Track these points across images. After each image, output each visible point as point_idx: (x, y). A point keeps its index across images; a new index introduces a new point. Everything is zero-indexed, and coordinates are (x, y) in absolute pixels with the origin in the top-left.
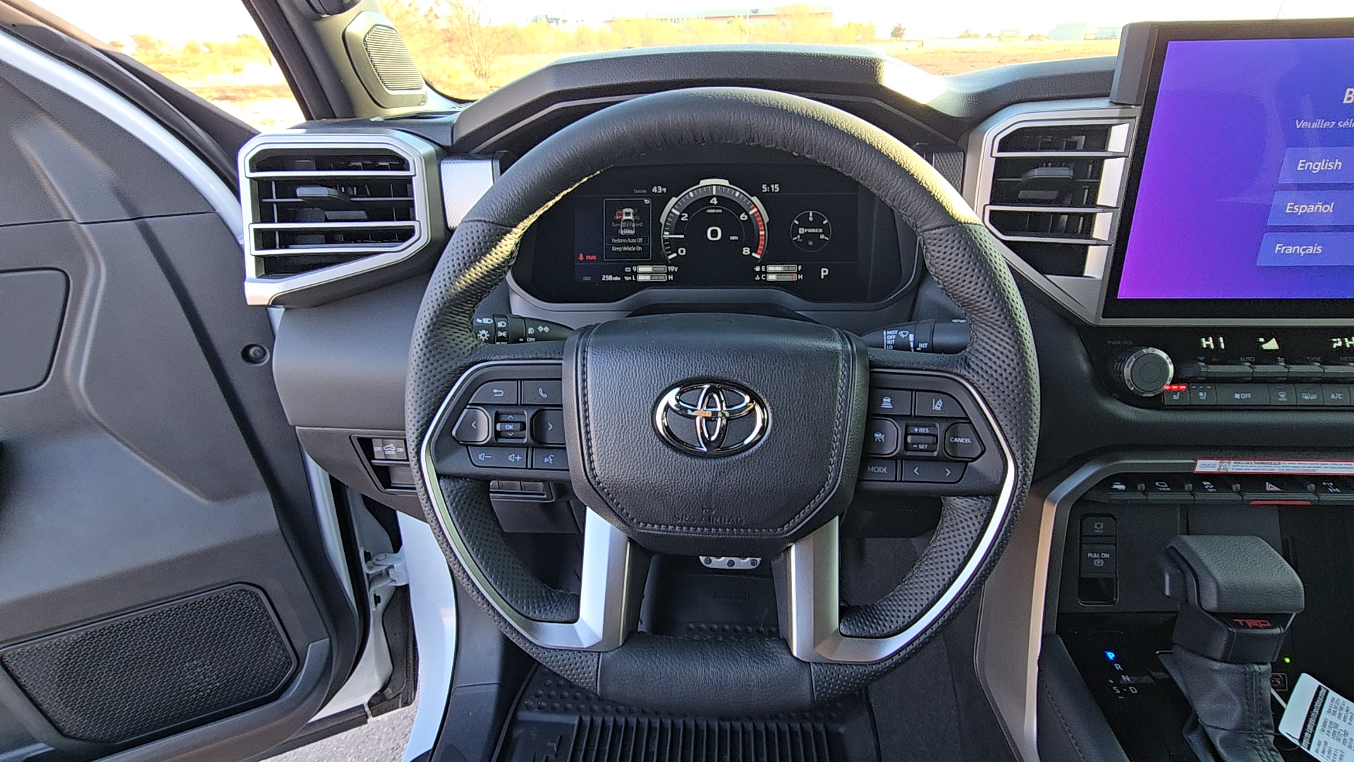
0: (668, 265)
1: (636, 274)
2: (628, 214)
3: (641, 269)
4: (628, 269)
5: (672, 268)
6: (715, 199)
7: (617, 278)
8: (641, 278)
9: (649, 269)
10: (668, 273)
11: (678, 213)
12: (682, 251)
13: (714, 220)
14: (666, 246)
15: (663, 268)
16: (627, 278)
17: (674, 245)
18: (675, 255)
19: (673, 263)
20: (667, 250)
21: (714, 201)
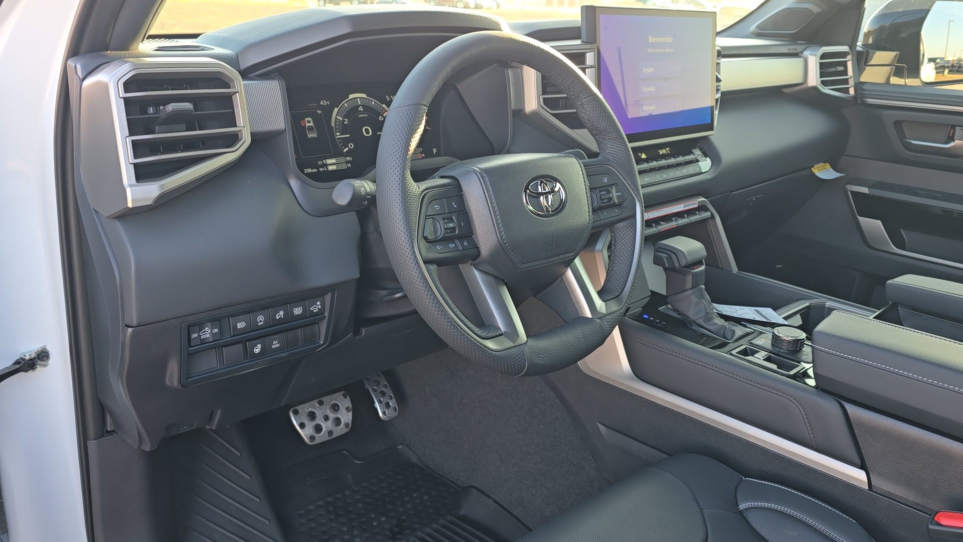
0: (346, 156)
1: (326, 165)
2: (309, 122)
3: (329, 161)
4: (320, 163)
5: (348, 159)
6: (361, 107)
7: (314, 170)
8: (330, 168)
9: (333, 161)
10: (347, 162)
11: (341, 119)
12: (351, 146)
13: (364, 122)
14: (340, 143)
15: (342, 159)
16: (321, 169)
17: (345, 142)
18: (347, 149)
19: (348, 154)
20: (342, 146)
21: (361, 109)
